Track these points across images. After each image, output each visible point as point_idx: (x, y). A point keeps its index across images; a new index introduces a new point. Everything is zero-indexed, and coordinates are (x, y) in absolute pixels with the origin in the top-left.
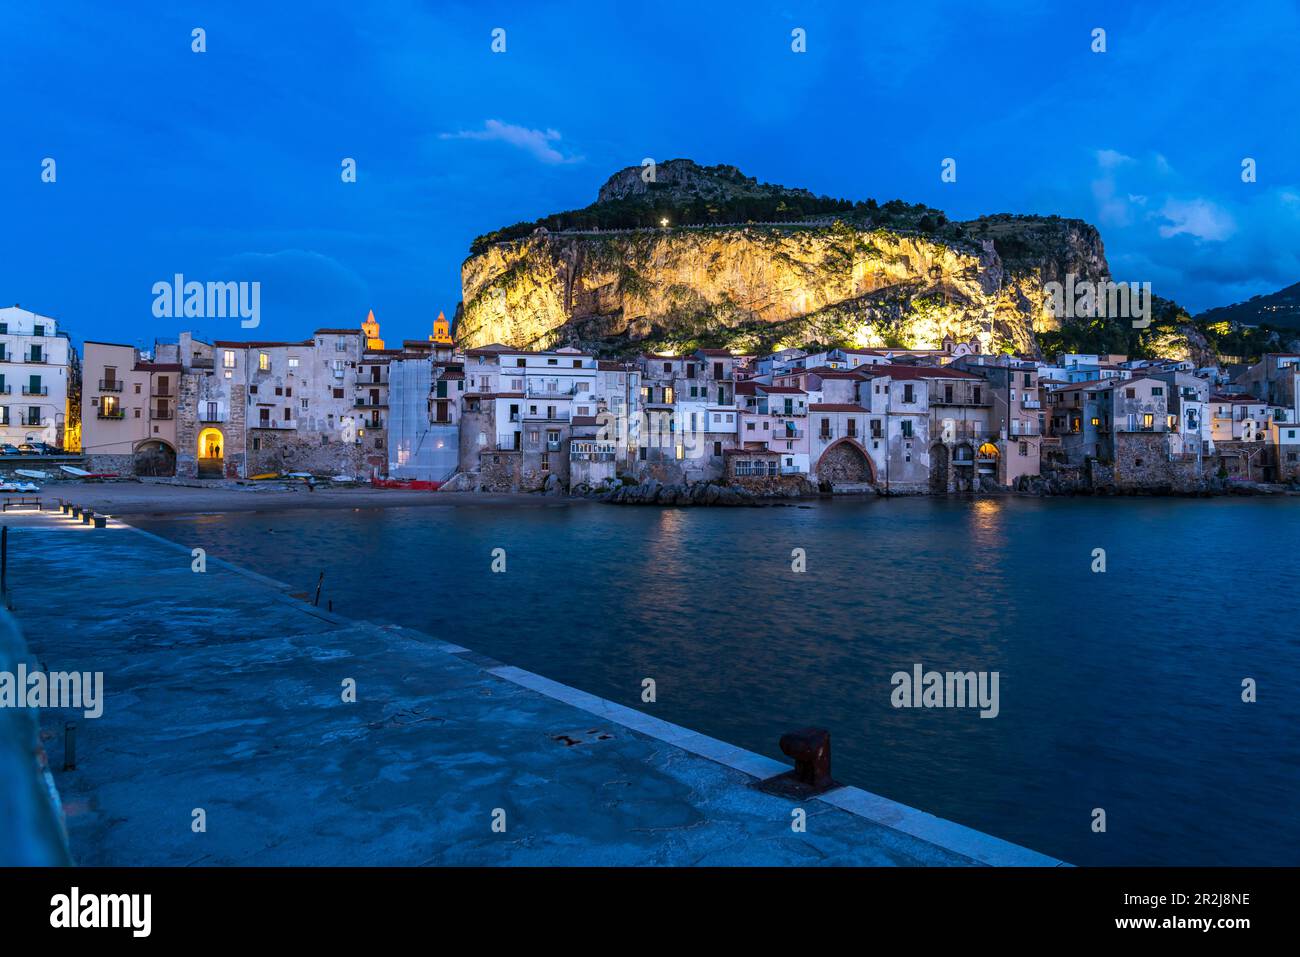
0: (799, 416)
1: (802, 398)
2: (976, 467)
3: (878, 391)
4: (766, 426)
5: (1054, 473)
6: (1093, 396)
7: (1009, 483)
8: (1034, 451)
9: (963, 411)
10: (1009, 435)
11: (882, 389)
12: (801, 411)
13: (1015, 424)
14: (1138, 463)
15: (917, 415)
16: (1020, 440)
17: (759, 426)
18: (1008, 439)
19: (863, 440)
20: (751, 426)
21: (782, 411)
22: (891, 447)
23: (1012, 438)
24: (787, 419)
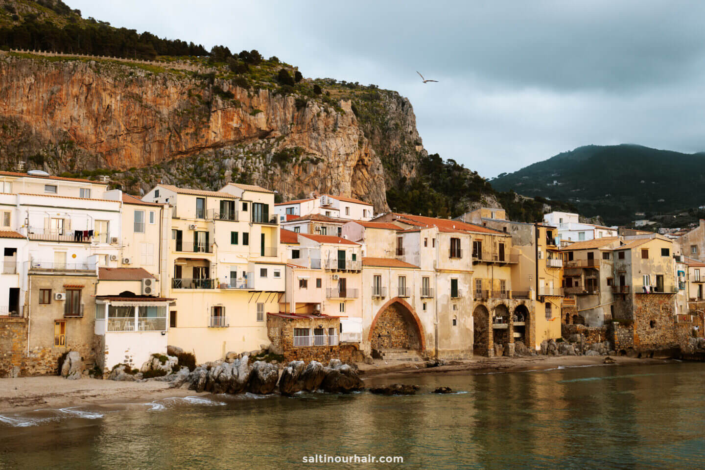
0: (353, 271)
1: (356, 250)
2: (512, 330)
3: (426, 245)
4: (319, 283)
5: (578, 335)
6: (606, 255)
7: (538, 348)
8: (556, 312)
9: (490, 267)
10: (537, 296)
11: (430, 243)
12: (355, 266)
13: (542, 283)
14: (652, 324)
15: (461, 272)
16: (546, 301)
17: (312, 284)
18: (537, 299)
19: (414, 300)
20: (303, 283)
21: (335, 266)
22: (440, 310)
23: (539, 299)
24: (341, 275)
